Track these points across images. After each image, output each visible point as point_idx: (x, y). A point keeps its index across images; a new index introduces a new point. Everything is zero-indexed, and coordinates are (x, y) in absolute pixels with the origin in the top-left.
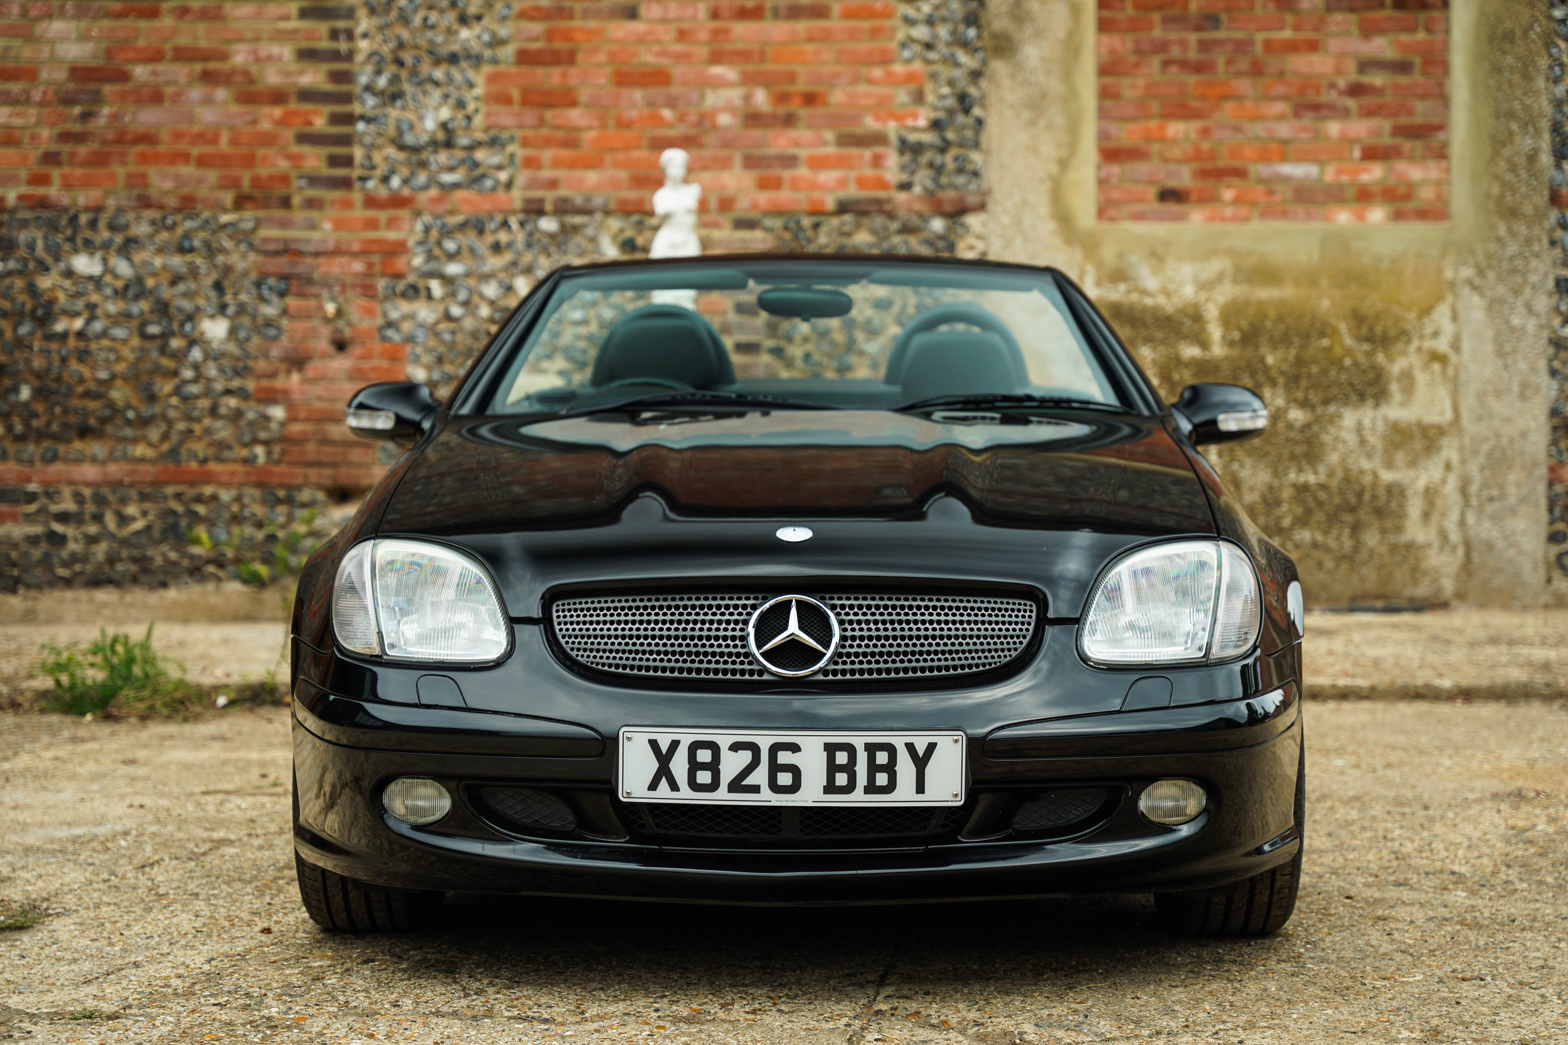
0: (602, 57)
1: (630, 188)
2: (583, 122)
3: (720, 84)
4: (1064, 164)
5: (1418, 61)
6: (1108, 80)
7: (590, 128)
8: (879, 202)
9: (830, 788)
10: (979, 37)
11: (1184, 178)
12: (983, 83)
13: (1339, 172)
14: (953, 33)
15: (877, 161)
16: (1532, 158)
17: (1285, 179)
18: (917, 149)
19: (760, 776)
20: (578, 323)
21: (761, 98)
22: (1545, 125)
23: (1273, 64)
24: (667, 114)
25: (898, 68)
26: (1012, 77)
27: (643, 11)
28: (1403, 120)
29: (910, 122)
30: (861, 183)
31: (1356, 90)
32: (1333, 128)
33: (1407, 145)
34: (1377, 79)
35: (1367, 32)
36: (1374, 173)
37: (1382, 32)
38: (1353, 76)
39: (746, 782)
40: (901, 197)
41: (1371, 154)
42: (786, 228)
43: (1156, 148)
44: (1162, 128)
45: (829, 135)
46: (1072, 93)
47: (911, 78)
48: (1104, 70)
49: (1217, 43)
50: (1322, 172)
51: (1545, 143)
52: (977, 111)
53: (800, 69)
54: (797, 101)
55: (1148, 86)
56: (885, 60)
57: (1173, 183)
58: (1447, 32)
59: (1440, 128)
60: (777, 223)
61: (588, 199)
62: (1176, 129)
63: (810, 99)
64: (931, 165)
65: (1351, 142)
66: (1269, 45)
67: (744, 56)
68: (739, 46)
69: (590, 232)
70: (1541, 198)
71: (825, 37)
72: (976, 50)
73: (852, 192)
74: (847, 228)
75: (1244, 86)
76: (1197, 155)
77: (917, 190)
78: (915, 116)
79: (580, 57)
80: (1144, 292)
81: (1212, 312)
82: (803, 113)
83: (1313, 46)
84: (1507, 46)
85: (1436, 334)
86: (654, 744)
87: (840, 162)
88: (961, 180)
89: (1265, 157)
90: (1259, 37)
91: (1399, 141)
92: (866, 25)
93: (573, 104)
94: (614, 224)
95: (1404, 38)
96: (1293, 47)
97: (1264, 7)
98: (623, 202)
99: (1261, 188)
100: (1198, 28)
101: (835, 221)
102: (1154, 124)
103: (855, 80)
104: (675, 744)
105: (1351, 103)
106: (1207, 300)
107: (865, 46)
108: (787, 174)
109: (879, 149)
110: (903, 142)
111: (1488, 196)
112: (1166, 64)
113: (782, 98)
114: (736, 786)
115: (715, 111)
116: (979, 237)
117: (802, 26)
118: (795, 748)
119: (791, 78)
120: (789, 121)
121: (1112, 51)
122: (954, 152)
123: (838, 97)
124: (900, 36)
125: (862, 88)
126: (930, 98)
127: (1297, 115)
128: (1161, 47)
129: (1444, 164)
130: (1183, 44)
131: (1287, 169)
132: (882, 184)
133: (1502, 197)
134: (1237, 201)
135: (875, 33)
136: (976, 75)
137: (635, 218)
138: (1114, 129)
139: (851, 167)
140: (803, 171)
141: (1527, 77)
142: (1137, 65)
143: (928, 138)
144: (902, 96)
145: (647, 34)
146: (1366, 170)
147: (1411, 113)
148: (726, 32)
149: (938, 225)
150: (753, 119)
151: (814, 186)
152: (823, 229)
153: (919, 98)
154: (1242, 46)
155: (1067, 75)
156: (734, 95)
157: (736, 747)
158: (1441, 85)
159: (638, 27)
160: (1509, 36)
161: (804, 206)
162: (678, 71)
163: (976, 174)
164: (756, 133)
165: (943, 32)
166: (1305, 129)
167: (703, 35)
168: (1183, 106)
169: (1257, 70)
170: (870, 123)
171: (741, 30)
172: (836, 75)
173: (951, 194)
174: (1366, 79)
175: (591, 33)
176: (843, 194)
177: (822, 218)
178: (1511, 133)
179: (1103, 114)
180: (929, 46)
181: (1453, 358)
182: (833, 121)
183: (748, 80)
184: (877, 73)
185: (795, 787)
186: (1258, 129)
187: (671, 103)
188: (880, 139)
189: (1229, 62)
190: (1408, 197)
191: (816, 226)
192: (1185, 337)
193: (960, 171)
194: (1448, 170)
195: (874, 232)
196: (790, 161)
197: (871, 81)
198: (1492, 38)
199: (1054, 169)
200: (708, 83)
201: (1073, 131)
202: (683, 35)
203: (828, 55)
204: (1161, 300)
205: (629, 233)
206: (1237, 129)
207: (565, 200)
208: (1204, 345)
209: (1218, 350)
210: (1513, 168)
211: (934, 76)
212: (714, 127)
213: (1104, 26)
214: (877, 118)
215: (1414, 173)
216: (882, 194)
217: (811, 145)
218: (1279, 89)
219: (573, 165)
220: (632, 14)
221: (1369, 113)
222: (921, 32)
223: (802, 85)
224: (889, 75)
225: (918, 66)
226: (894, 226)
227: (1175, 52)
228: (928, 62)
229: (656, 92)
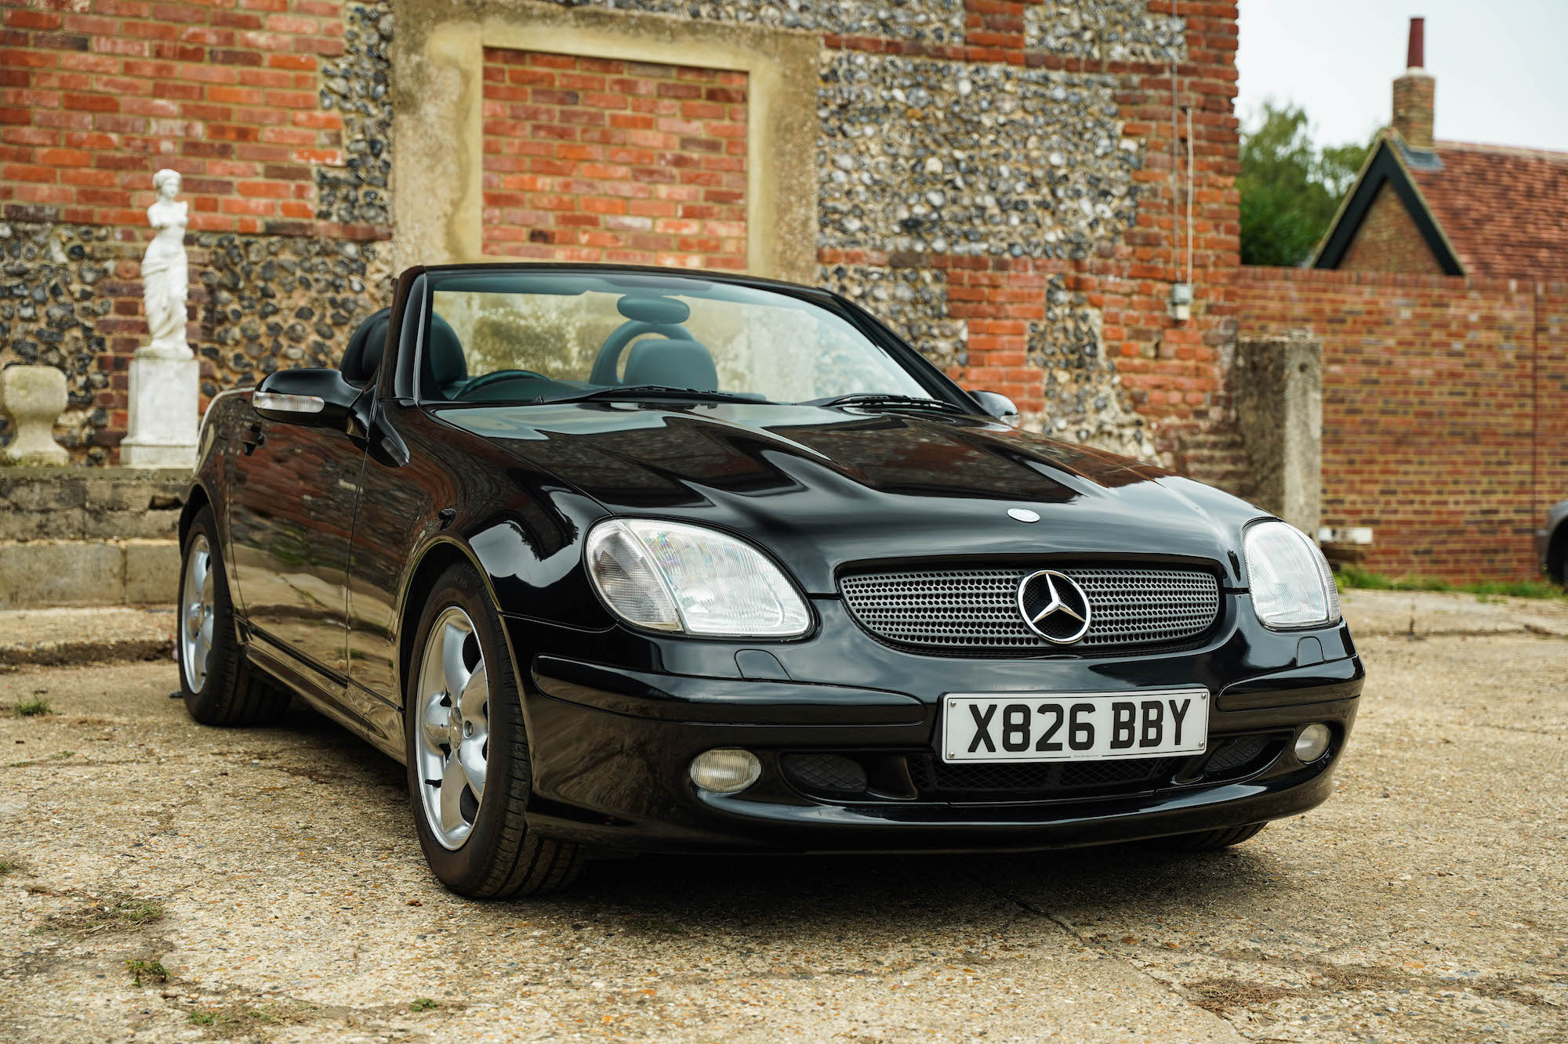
0: (54, 82)
1: (79, 202)
2: (36, 140)
3: (164, 115)
4: (456, 205)
5: (724, 142)
6: (491, 138)
7: (43, 145)
8: (302, 226)
9: (1116, 744)
10: (386, 92)
11: (549, 223)
12: (390, 132)
13: (667, 226)
14: (366, 87)
15: (301, 192)
16: (805, 223)
17: (627, 229)
18: (335, 184)
19: (1062, 736)
20: (29, 320)
21: (199, 129)
22: (814, 198)
23: (618, 135)
24: (114, 137)
25: (319, 113)
26: (415, 129)
27: (93, 43)
28: (714, 188)
29: (329, 161)
30: (286, 209)
31: (679, 161)
32: (663, 190)
33: (717, 208)
34: (695, 154)
35: (688, 116)
36: (692, 228)
37: (699, 117)
38: (677, 151)
39: (1051, 741)
40: (321, 223)
41: (690, 213)
42: (220, 245)
43: (528, 196)
44: (534, 181)
45: (259, 167)
46: (462, 148)
47: (330, 123)
48: (488, 130)
49: (575, 114)
50: (654, 224)
51: (814, 213)
52: (384, 156)
53: (235, 107)
54: (232, 135)
55: (523, 145)
56: (309, 107)
57: (540, 227)
58: (746, 121)
59: (740, 196)
60: (213, 240)
61: (40, 209)
62: (544, 182)
63: (243, 134)
64: (346, 198)
65: (678, 202)
66: (614, 118)
67: (183, 92)
68: (180, 83)
69: (41, 238)
70: (811, 256)
71: (257, 82)
72: (384, 104)
73: (278, 217)
74: (273, 249)
75: (596, 151)
76: (560, 205)
77: (335, 218)
78: (334, 156)
79: (33, 80)
80: (519, 315)
81: (571, 333)
82: (236, 145)
83: (648, 124)
84: (788, 136)
85: (736, 357)
86: (974, 709)
87: (269, 191)
88: (372, 213)
89: (612, 210)
90: (607, 112)
91: (710, 204)
92: (292, 74)
93: (28, 123)
94: (64, 232)
95: (715, 123)
96: (633, 123)
97: (611, 89)
98: (75, 213)
99: (609, 234)
100: (562, 102)
101: (263, 242)
102: (527, 176)
103: (282, 121)
104: (992, 709)
105: (676, 171)
106: (568, 324)
107: (290, 93)
108: (221, 198)
109: (302, 182)
110: (323, 177)
111: (774, 251)
112: (537, 128)
113: (219, 131)
114: (1043, 745)
115: (159, 138)
116: (387, 262)
117: (236, 70)
118: (1090, 708)
119: (227, 114)
120: (224, 152)
121: (494, 115)
122: (365, 188)
123: (267, 134)
124: (321, 86)
125: (288, 128)
126: (346, 142)
127: (636, 179)
128: (533, 115)
129: (743, 224)
130: (549, 112)
131: (628, 221)
132: (306, 213)
133: (784, 252)
134: (589, 244)
135: (299, 82)
136: (384, 125)
137: (83, 229)
138: (496, 179)
139: (279, 196)
140: (235, 196)
141: (802, 161)
142: (514, 128)
143: (343, 175)
144: (322, 138)
145: (97, 64)
146: (686, 226)
147: (719, 183)
148: (169, 69)
149: (351, 249)
150: (192, 147)
151: (246, 210)
152: (253, 248)
153: (337, 140)
154: (594, 119)
155: (459, 131)
156: (177, 125)
157: (1043, 709)
158: (741, 162)
159: (90, 58)
160: (789, 129)
161: (237, 227)
162: (125, 100)
163: (383, 208)
164: (195, 160)
165: (357, 86)
166: (641, 189)
167: (148, 71)
168: (549, 163)
169: (605, 140)
170: (295, 159)
171: (180, 67)
172: (266, 115)
173: (362, 224)
174: (686, 154)
175: (44, 59)
176: (270, 219)
177: (253, 239)
178: (791, 204)
179: (487, 167)
180: (345, 97)
181: (749, 377)
182: (263, 154)
183: (187, 113)
184: (302, 116)
185: (1088, 745)
186: (606, 187)
187: (118, 128)
188: (304, 173)
189: (584, 131)
190: (717, 248)
191: (248, 244)
192: (550, 353)
193: (370, 205)
194: (746, 229)
195: (296, 253)
196: (225, 187)
197: (295, 123)
198: (778, 130)
199: (449, 209)
200: (149, 113)
201: (463, 178)
202: (129, 69)
203: (259, 97)
204: (532, 322)
205: (77, 242)
206: (591, 186)
207: (18, 208)
208: (566, 359)
209: (576, 365)
210: (791, 232)
211: (348, 123)
212: (158, 152)
213: (489, 93)
214: (301, 154)
215: (722, 230)
216: (305, 221)
217: (243, 175)
218: (622, 156)
219: (25, 178)
220: (82, 45)
221: (689, 180)
222: (339, 85)
223: (235, 122)
224: (311, 118)
225: (335, 113)
226: (317, 248)
227: (543, 119)
228: (342, 109)
229: (105, 118)
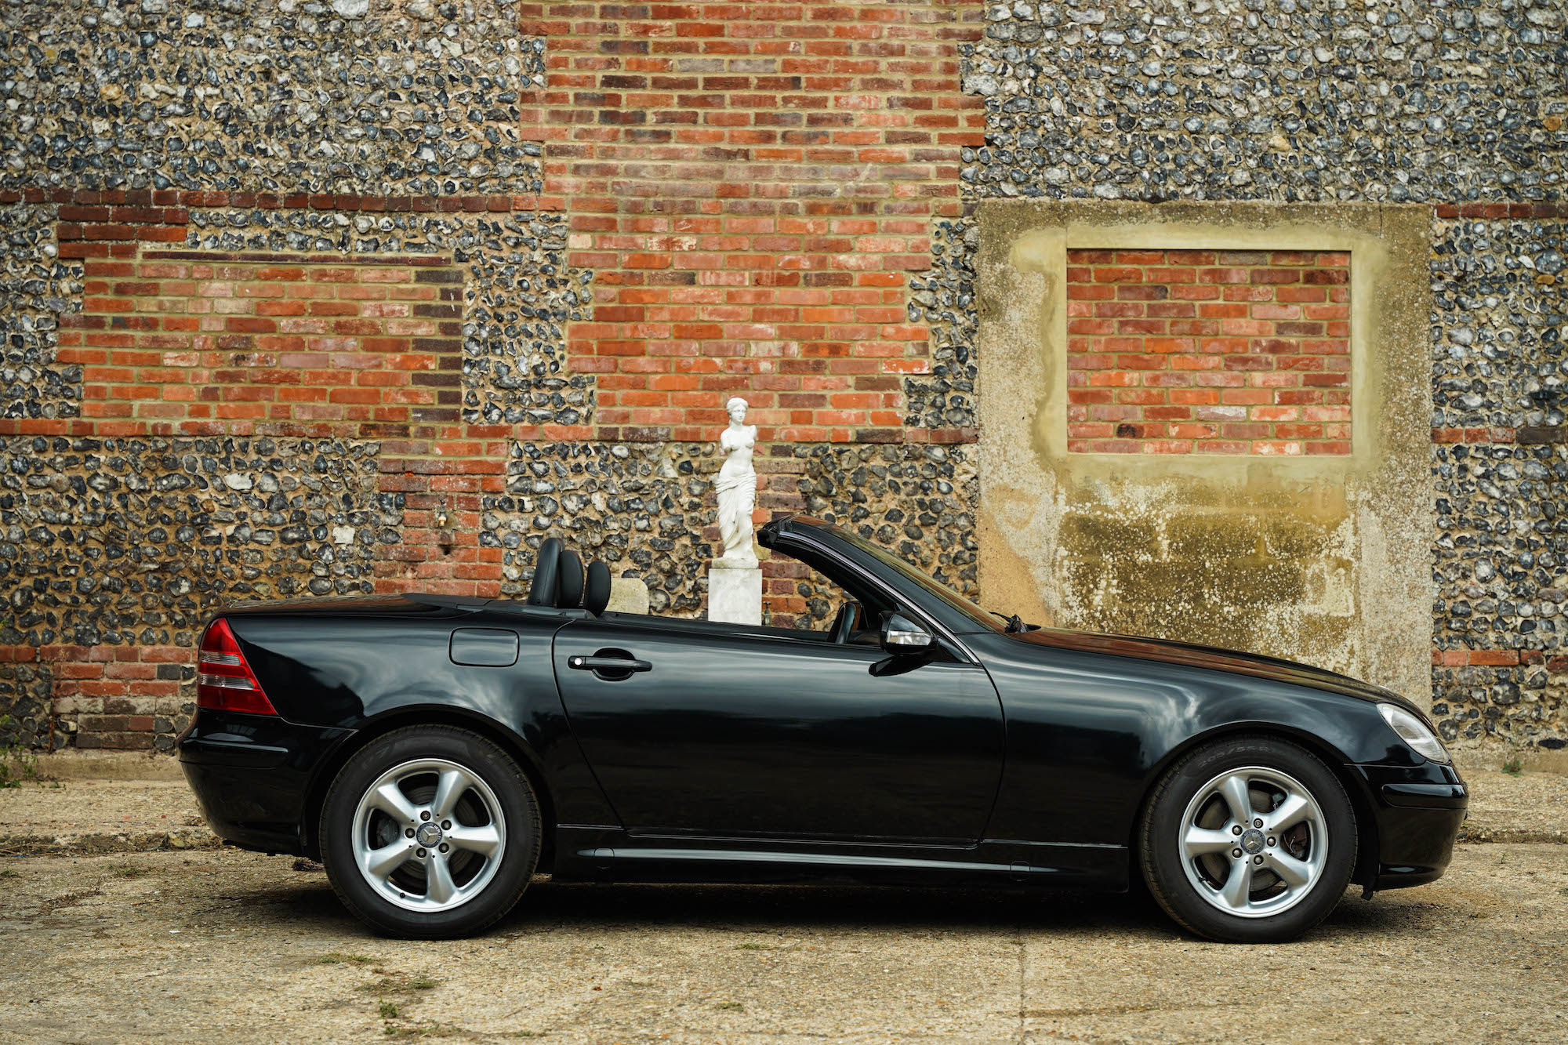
0: (666, 315)
1: (687, 423)
2: (649, 369)
3: (764, 337)
4: (1041, 404)
5: (1325, 324)
6: (1077, 337)
7: (656, 373)
8: (891, 433)
10: (972, 300)
11: (1138, 417)
12: (975, 338)
13: (1262, 413)
14: (951, 298)
15: (889, 401)
16: (1417, 402)
17: (1219, 418)
18: (923, 391)
20: (644, 530)
21: (795, 349)
22: (1427, 377)
23: (1209, 326)
24: (718, 361)
25: (906, 326)
26: (999, 334)
27: (699, 278)
28: (1313, 372)
29: (916, 370)
30: (876, 418)
31: (1276, 348)
32: (1258, 378)
33: (1317, 392)
34: (1293, 339)
35: (1285, 300)
36: (1291, 414)
37: (1297, 301)
38: (1274, 337)
40: (910, 429)
41: (1287, 399)
42: (815, 455)
43: (1115, 391)
44: (1121, 377)
45: (851, 380)
46: (1048, 348)
47: (917, 333)
48: (1072, 330)
49: (1164, 308)
50: (1248, 412)
51: (1428, 391)
52: (970, 361)
53: (827, 326)
54: (826, 352)
55: (1109, 342)
56: (897, 320)
57: (1128, 421)
58: (1349, 301)
59: (1344, 378)
60: (809, 451)
61: (653, 430)
62: (1131, 377)
63: (835, 350)
64: (933, 404)
65: (1274, 389)
66: (1205, 310)
67: (781, 314)
68: (777, 307)
69: (654, 457)
70: (1425, 436)
71: (849, 300)
72: (970, 313)
73: (869, 425)
74: (864, 456)
75: (1186, 343)
76: (1149, 399)
77: (922, 424)
78: (921, 365)
79: (647, 315)
80: (1106, 509)
81: (1161, 526)
82: (828, 361)
83: (1241, 312)
84: (1397, 314)
85: (1341, 545)
87: (859, 402)
88: (959, 417)
89: (1203, 401)
90: (1197, 303)
91: (1311, 388)
92: (881, 291)
93: (643, 354)
94: (674, 450)
95: (1314, 306)
96: (1225, 312)
97: (1201, 280)
98: (684, 432)
99: (1200, 425)
100: (1149, 297)
101: (855, 449)
102: (1113, 373)
103: (871, 336)
105: (1272, 358)
106: (1157, 516)
107: (880, 308)
108: (815, 411)
109: (892, 392)
110: (911, 385)
111: (1383, 434)
112: (1123, 324)
113: (813, 349)
115: (758, 359)
116: (973, 463)
117: (828, 291)
119: (820, 333)
120: (818, 367)
121: (1080, 314)
122: (952, 393)
123: (857, 349)
124: (909, 300)
125: (877, 342)
126: (933, 350)
127: (1229, 368)
128: (1120, 311)
129: (1347, 407)
130: (1136, 307)
131: (1220, 410)
132: (894, 420)
133: (1393, 434)
134: (1178, 436)
135: (888, 297)
136: (970, 332)
137: (691, 446)
138: (1081, 378)
139: (869, 406)
140: (829, 408)
141: (1412, 339)
142: (1100, 325)
143: (930, 382)
144: (910, 349)
145: (702, 296)
146: (1284, 412)
147: (1320, 366)
148: (767, 295)
149: (938, 453)
150: (788, 366)
151: (838, 421)
152: (845, 456)
153: (924, 350)
154: (1183, 311)
155: (1044, 334)
156: (774, 346)
158: (1344, 343)
159: (696, 290)
160: (1397, 306)
161: (829, 437)
162: (727, 327)
163: (969, 411)
164: (790, 377)
165: (942, 296)
166: (1234, 378)
167: (748, 298)
168: (1137, 358)
169: (1196, 331)
170: (884, 370)
171: (777, 292)
172: (857, 331)
173: (950, 427)
174: (1283, 339)
175: (656, 295)
176: (860, 428)
177: (845, 448)
178: (1400, 384)
179: (1072, 364)
180: (931, 308)
181: (1355, 565)
182: (854, 368)
183: (784, 334)
184: (890, 330)
186: (1196, 378)
187: (721, 352)
188: (892, 383)
189: (1173, 324)
190: (1318, 433)
191: (840, 453)
192: (1139, 546)
193: (957, 409)
194: (1350, 411)
195: (886, 459)
196: (820, 400)
197: (883, 337)
198: (1383, 309)
199: (1033, 409)
200: (751, 337)
201: (1048, 378)
202: (731, 297)
203: (850, 315)
204: (1121, 516)
205: (686, 458)
206: (1180, 378)
207: (634, 431)
208: (1155, 552)
209: (1166, 557)
210: (1402, 412)
211: (935, 332)
212: (757, 372)
213: (1073, 294)
214: (890, 367)
215: (1324, 415)
216: (894, 428)
217: (836, 388)
218: (1215, 346)
219: (640, 404)
220: (691, 280)
221: (1286, 366)
222: (926, 297)
223: (827, 341)
224: (898, 330)
225: (922, 324)
226: (903, 454)
227: (1131, 315)
228: (928, 319)
229: (710, 344)
